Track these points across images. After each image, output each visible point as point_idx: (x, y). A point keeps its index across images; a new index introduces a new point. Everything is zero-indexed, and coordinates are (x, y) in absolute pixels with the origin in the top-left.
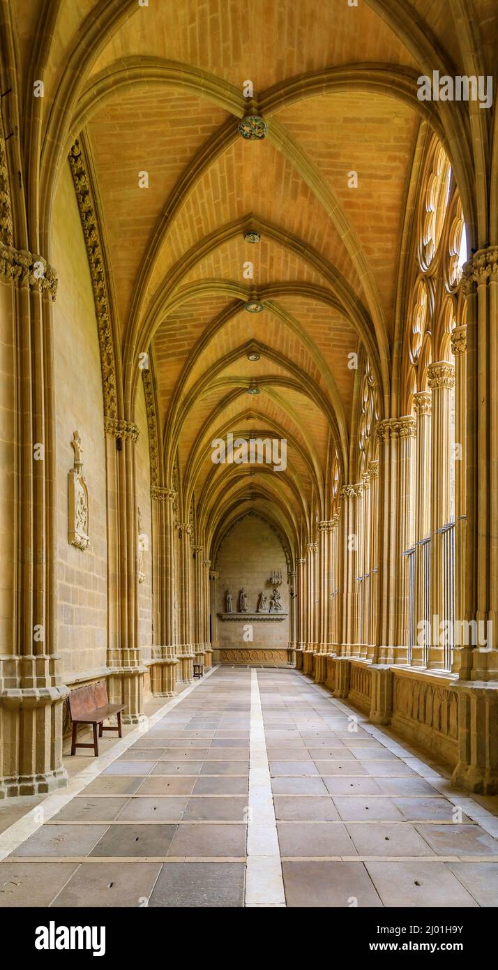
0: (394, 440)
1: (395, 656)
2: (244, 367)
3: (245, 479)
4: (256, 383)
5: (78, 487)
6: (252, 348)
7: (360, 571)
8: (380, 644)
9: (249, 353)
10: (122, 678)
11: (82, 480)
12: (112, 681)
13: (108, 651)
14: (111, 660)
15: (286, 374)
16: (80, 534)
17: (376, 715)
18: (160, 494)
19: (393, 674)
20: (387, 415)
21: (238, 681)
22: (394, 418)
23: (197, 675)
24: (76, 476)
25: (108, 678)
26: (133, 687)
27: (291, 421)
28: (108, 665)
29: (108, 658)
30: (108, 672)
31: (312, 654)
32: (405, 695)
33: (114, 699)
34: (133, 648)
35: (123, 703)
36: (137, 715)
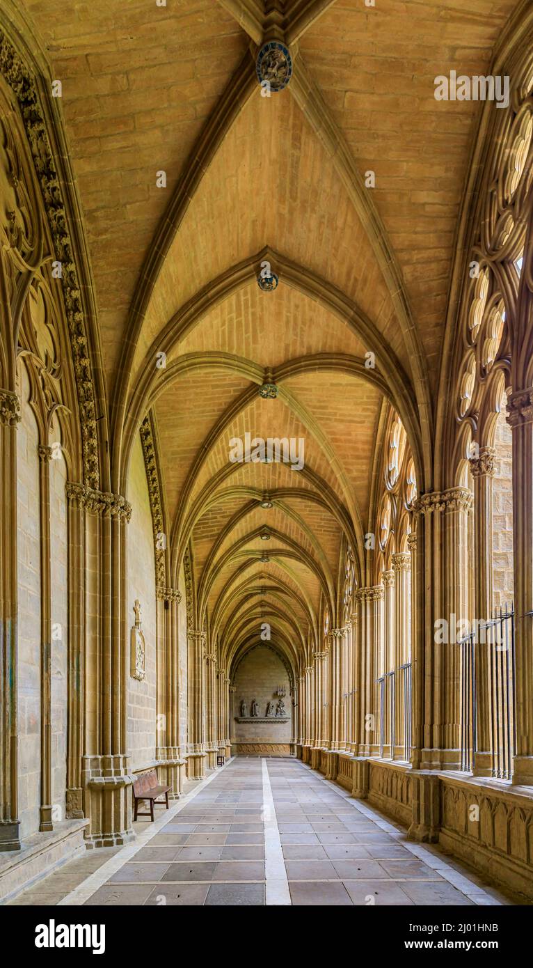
0: (368, 602)
1: (371, 751)
2: (258, 544)
3: (258, 619)
4: (266, 554)
5: (138, 638)
6: (264, 531)
7: (345, 690)
8: (359, 743)
9: (262, 535)
10: (167, 767)
11: (141, 633)
12: (159, 769)
13: (157, 749)
14: (159, 755)
15: (289, 548)
16: (139, 670)
17: (357, 792)
18: (194, 635)
19: (369, 764)
20: (363, 584)
21: (252, 768)
22: (368, 587)
23: (220, 764)
24: (137, 631)
25: (156, 768)
26: (175, 774)
27: (293, 581)
28: (157, 758)
29: (157, 754)
30: (157, 764)
31: (309, 748)
32: (377, 779)
33: (161, 782)
34: (175, 747)
35: (168, 785)
36: (178, 793)
